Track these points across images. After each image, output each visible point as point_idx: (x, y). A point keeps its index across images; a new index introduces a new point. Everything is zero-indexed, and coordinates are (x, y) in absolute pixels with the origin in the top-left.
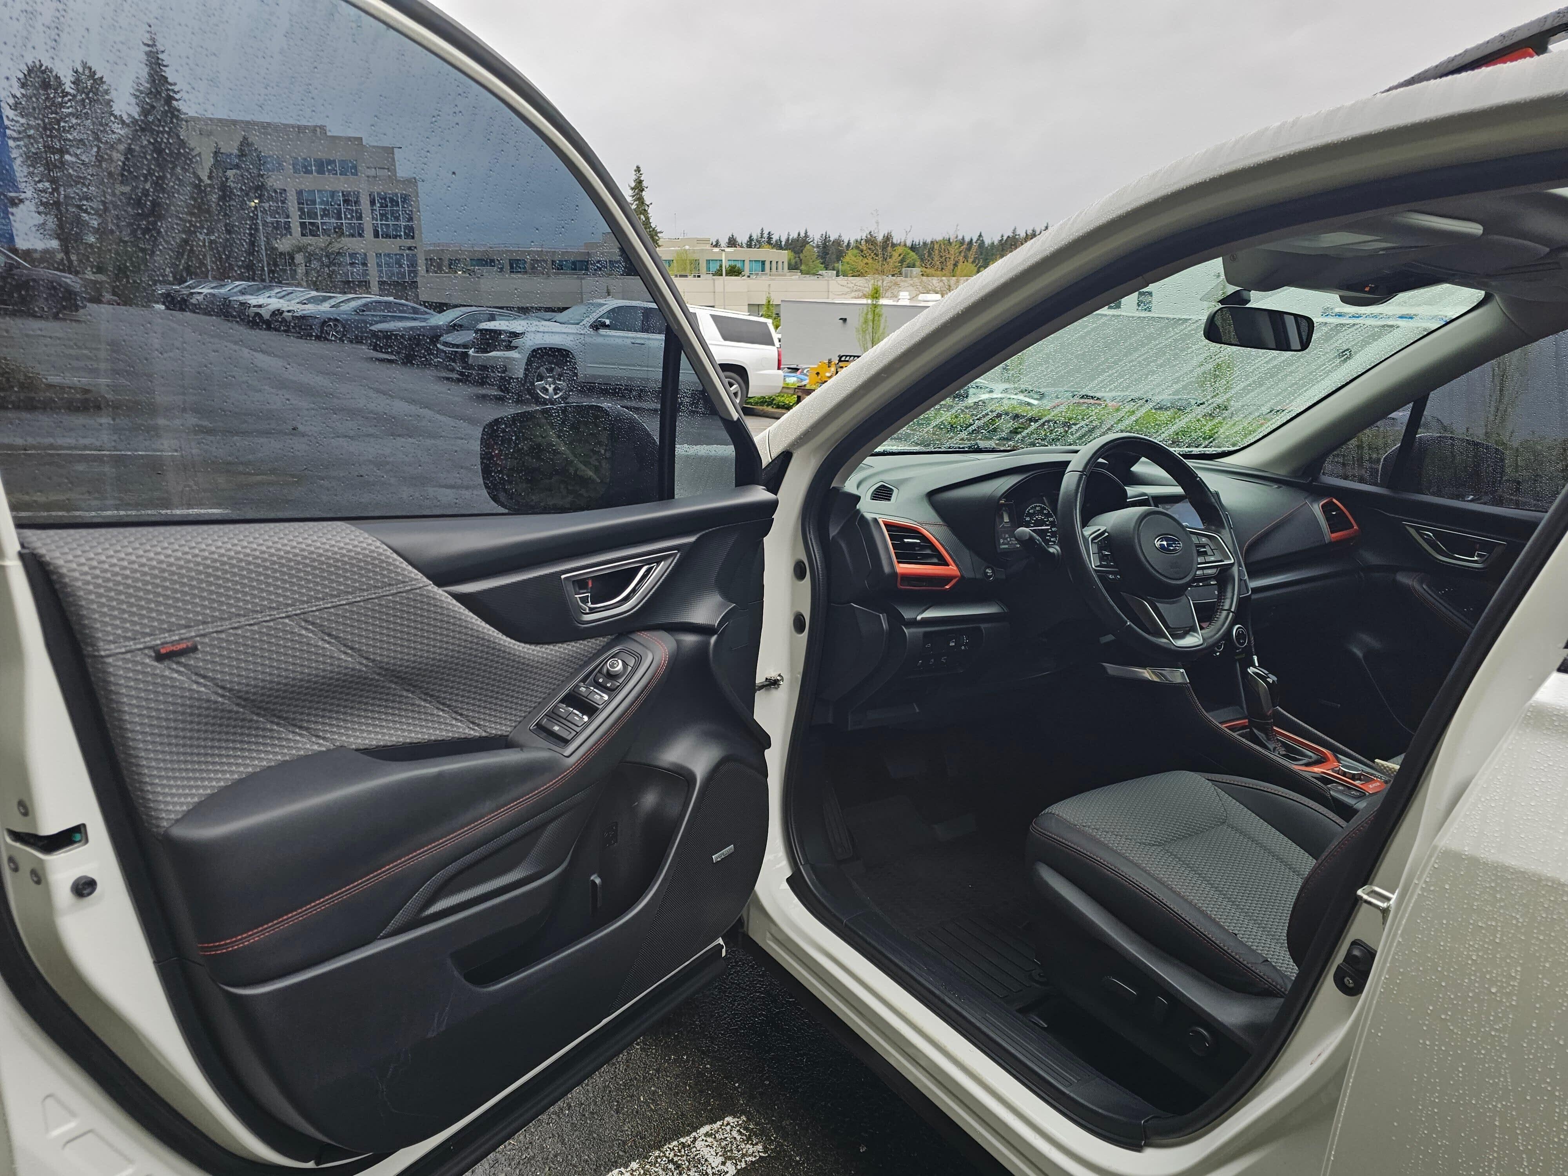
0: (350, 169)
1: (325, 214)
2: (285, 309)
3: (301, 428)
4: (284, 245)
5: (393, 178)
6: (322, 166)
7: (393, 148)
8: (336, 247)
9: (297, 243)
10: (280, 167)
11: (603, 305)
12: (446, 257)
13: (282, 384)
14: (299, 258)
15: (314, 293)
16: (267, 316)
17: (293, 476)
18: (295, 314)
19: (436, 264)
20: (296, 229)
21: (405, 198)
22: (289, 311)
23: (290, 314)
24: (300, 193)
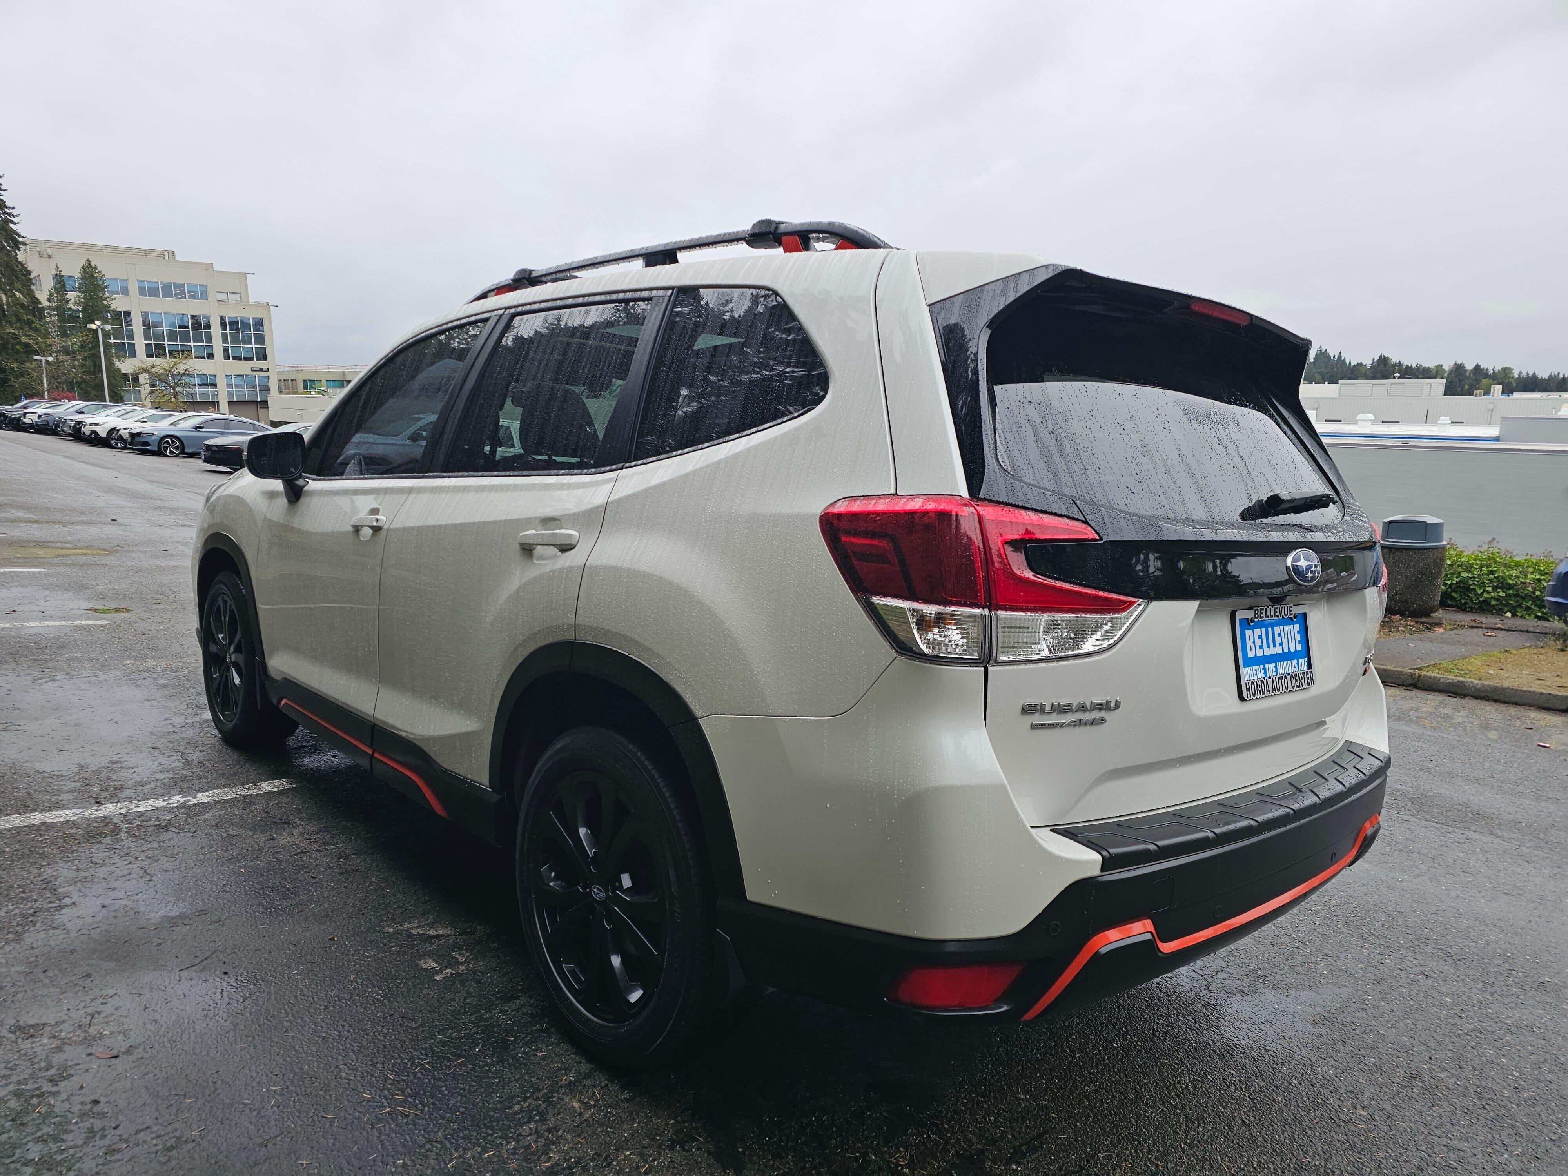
0: (199, 293)
1: (172, 336)
2: (122, 427)
3: (119, 520)
4: (126, 366)
5: (245, 303)
6: (168, 290)
7: (245, 274)
8: (181, 368)
9: (140, 365)
10: (125, 291)
11: (421, 419)
12: (300, 379)
13: (111, 490)
14: (143, 378)
15: (154, 412)
16: (103, 434)
17: (105, 550)
18: (132, 431)
19: (287, 386)
20: (141, 350)
21: (259, 323)
22: (125, 429)
23: (127, 431)
24: (145, 316)
